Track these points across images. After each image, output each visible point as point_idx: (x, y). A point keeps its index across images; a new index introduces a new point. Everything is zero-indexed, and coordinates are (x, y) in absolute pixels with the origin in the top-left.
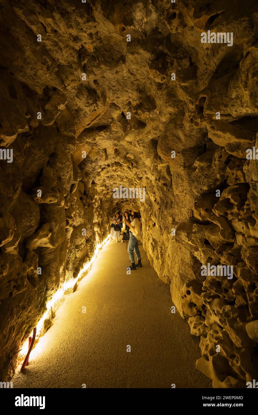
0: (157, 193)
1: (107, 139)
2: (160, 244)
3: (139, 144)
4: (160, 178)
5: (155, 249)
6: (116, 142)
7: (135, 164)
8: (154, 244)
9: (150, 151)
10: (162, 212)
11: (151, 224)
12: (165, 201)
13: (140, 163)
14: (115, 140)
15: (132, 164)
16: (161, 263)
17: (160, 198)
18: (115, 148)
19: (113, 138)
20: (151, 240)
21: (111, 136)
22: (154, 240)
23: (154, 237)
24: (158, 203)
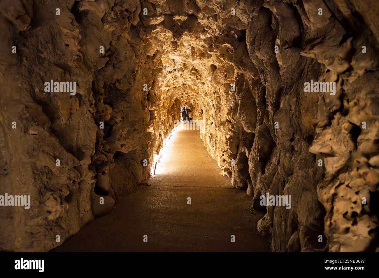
0: (214, 101)
1: (177, 56)
2: (215, 136)
3: (202, 65)
4: (215, 92)
5: (212, 140)
6: (185, 58)
7: (199, 77)
8: (211, 137)
9: (210, 72)
10: (217, 114)
11: (209, 122)
12: (219, 107)
13: (203, 76)
14: (184, 57)
15: (197, 76)
16: (215, 149)
17: (216, 105)
18: (183, 62)
19: (182, 55)
20: (209, 135)
21: (181, 54)
22: (211, 134)
23: (211, 132)
24: (214, 108)
